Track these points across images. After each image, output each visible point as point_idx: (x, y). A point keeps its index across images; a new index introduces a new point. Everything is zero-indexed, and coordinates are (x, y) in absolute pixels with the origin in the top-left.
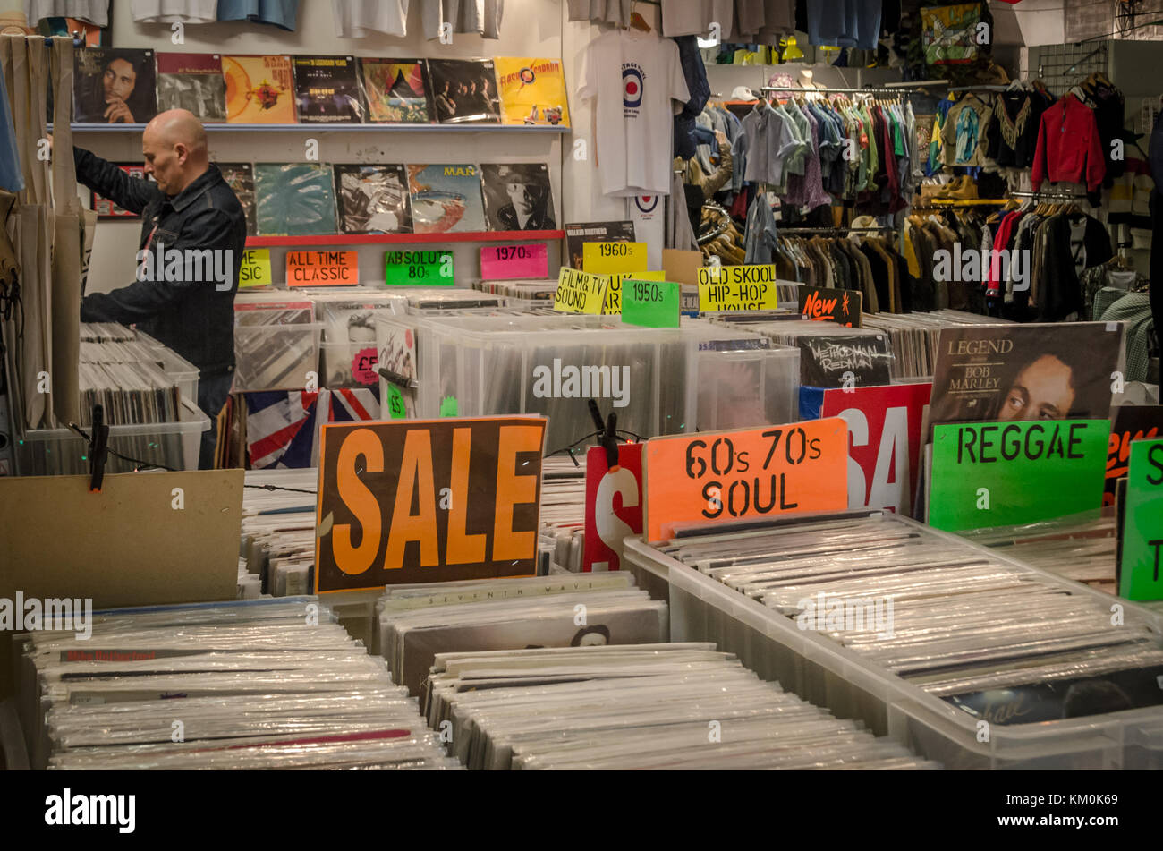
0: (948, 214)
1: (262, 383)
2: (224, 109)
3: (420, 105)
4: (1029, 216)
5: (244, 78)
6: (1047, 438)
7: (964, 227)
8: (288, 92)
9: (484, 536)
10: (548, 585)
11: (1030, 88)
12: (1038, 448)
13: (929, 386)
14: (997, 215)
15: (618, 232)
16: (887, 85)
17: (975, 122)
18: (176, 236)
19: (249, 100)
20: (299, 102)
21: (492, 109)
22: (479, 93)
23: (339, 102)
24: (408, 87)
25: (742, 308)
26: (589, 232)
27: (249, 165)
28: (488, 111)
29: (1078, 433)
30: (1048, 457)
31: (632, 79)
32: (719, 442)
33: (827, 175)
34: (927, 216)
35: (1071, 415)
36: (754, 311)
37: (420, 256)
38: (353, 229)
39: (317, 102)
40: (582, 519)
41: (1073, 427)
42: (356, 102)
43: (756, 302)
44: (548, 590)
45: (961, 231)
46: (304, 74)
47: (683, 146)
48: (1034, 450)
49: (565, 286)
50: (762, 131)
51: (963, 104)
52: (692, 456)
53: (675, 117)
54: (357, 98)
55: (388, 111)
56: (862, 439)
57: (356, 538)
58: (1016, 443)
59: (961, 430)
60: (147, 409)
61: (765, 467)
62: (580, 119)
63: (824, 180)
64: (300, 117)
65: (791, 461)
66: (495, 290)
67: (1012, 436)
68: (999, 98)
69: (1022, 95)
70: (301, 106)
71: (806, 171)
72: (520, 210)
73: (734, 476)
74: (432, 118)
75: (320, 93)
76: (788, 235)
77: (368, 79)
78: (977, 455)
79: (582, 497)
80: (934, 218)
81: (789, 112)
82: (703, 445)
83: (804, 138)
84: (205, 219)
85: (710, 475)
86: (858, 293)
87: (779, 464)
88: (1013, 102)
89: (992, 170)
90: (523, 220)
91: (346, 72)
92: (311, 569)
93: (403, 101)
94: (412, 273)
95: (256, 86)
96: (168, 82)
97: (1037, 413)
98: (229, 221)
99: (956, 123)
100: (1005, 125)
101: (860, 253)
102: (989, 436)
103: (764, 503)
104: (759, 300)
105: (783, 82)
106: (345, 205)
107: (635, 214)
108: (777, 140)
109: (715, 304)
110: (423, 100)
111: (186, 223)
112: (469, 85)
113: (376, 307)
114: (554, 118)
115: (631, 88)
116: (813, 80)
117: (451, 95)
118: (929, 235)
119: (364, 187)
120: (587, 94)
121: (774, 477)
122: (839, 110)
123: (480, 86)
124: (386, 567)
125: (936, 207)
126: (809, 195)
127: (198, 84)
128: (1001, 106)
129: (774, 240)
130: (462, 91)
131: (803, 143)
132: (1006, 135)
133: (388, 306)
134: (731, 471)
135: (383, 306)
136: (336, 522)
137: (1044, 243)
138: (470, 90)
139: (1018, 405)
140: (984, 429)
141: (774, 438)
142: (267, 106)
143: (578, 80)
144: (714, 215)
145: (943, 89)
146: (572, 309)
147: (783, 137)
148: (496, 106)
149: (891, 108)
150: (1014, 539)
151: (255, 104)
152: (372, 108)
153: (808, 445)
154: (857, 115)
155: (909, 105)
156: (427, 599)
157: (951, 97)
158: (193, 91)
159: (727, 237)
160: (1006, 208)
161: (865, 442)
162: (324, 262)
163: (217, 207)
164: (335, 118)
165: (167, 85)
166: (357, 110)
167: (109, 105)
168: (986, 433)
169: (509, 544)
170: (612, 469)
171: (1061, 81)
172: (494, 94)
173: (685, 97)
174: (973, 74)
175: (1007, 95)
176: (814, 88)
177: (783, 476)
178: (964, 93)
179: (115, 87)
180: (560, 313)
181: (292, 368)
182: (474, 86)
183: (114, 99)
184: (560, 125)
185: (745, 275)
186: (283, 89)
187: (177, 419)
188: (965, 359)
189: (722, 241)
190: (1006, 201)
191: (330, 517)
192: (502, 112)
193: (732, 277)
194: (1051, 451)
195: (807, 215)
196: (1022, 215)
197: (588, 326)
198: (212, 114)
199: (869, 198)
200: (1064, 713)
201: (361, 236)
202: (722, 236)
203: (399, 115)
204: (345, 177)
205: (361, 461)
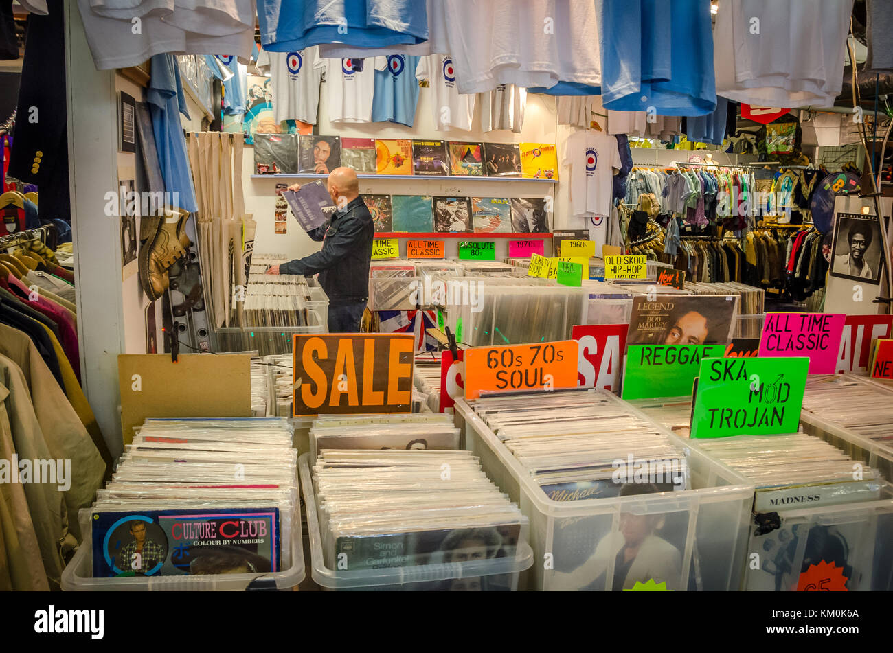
0: (774, 231)
1: (387, 306)
2: (375, 167)
3: (478, 167)
4: (811, 234)
5: (386, 151)
6: (691, 354)
7: (781, 238)
8: (409, 159)
9: (383, 393)
10: (403, 419)
11: (818, 168)
12: (685, 359)
13: (627, 326)
14: (795, 233)
15: (581, 235)
16: (751, 163)
17: (791, 184)
18: (336, 230)
19: (388, 162)
20: (414, 164)
21: (517, 170)
22: (510, 161)
23: (436, 165)
24: (472, 157)
25: (628, 277)
26: (566, 235)
27: (389, 196)
28: (515, 171)
29: (707, 352)
30: (691, 363)
31: (591, 156)
32: (505, 351)
33: (707, 209)
34: (764, 231)
35: (706, 342)
36: (634, 279)
37: (477, 244)
38: (442, 230)
39: (424, 164)
40: (439, 386)
41: (705, 348)
42: (445, 164)
43: (635, 275)
44: (403, 421)
45: (779, 240)
46: (418, 150)
47: (619, 192)
48: (683, 359)
49: (533, 263)
50: (675, 185)
51: (785, 175)
52: (491, 357)
53: (614, 177)
54: (445, 162)
55: (461, 169)
56: (593, 351)
57: (314, 390)
58: (674, 356)
59: (643, 349)
60: (291, 319)
61: (532, 364)
62: (564, 176)
63: (705, 211)
64: (415, 172)
65: (546, 362)
66: (513, 263)
67: (672, 352)
68: (802, 172)
69: (813, 171)
70: (415, 166)
71: (697, 207)
72: (530, 222)
73: (513, 368)
74: (484, 174)
75: (426, 160)
76: (686, 239)
77: (451, 152)
78: (652, 362)
79: (439, 374)
80: (766, 233)
81: (690, 175)
82: (497, 352)
83: (696, 189)
84: (350, 223)
85: (500, 367)
86: (683, 271)
87: (539, 362)
88: (808, 175)
89: (796, 210)
90: (531, 228)
91: (440, 149)
92: (292, 404)
93: (470, 164)
94: (473, 253)
95: (392, 156)
96: (347, 153)
97: (687, 341)
98: (363, 225)
99: (781, 185)
100: (804, 187)
101: (722, 249)
102: (658, 352)
103: (531, 381)
104: (637, 274)
105: (696, 160)
106: (438, 218)
107: (591, 226)
108: (682, 190)
109: (613, 274)
110: (480, 164)
111: (341, 224)
112: (505, 157)
113: (448, 270)
114: (550, 175)
115: (590, 161)
116: (712, 159)
117: (496, 162)
118: (763, 242)
119: (449, 208)
120: (567, 163)
121: (536, 370)
122: (716, 176)
123: (511, 157)
124: (330, 405)
125: (768, 228)
126: (697, 219)
127: (362, 154)
128: (803, 176)
129: (678, 241)
130: (502, 160)
131: (695, 192)
132: (804, 192)
133: (454, 270)
134: (512, 366)
135: (451, 270)
136: (303, 382)
137: (817, 248)
138: (505, 160)
139: (676, 336)
140: (656, 349)
141: (536, 350)
142: (398, 166)
143: (562, 155)
144: (654, 227)
145: (777, 165)
146: (535, 275)
147: (685, 188)
148: (519, 167)
149: (743, 176)
150: (663, 404)
151: (391, 165)
152: (452, 168)
153: (556, 354)
154: (725, 179)
155: (753, 174)
156: (338, 422)
157: (781, 171)
158: (360, 158)
159: (658, 239)
160: (800, 230)
161: (595, 353)
162: (427, 246)
163: (357, 217)
164: (433, 173)
165: (347, 155)
166: (445, 168)
167: (316, 165)
168: (657, 350)
169: (395, 397)
170: (455, 362)
171: (833, 165)
172: (518, 162)
173: (619, 166)
174: (791, 159)
175: (806, 171)
176: (712, 164)
177: (541, 369)
178: (786, 169)
179: (320, 155)
180: (530, 277)
181: (403, 299)
182: (508, 157)
183: (319, 162)
184: (552, 179)
185: (631, 260)
186: (406, 157)
187: (307, 325)
188: (647, 312)
189: (656, 241)
190: (801, 226)
191: (300, 380)
192: (522, 171)
193: (623, 261)
194: (693, 360)
195: (704, 229)
196: (808, 233)
197: (540, 284)
198: (370, 170)
199: (728, 221)
200: (619, 494)
201: (446, 234)
202: (656, 238)
203: (467, 172)
204: (438, 203)
205: (315, 353)
